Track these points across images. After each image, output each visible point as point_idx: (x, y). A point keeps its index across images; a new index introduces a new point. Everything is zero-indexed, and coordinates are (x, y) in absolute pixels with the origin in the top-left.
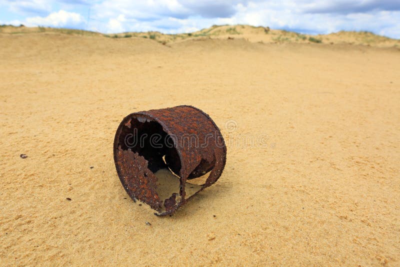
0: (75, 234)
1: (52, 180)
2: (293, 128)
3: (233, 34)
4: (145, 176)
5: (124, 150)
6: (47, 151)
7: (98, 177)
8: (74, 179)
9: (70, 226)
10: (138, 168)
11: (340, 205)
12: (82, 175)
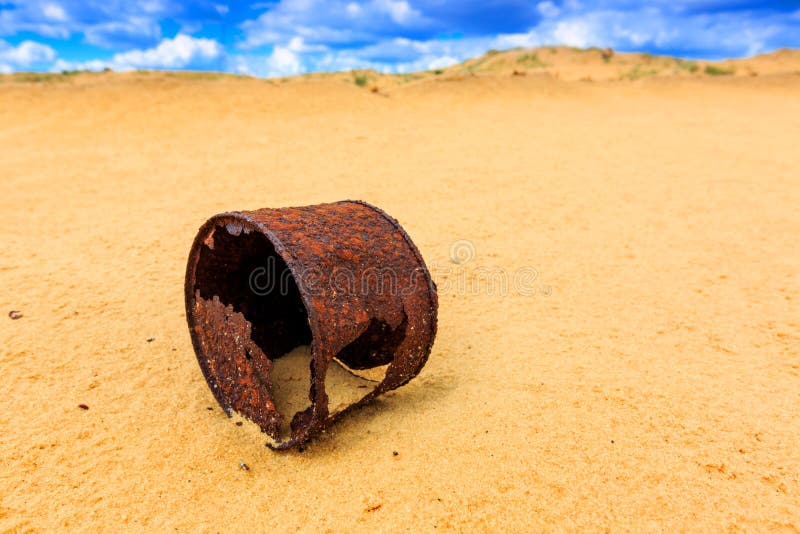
0: (75, 484)
1: (60, 364)
2: (631, 257)
3: (532, 66)
4: (248, 357)
5: (206, 299)
6: (65, 305)
7: (159, 360)
8: (108, 364)
9: (69, 466)
10: (232, 339)
11: (714, 438)
12: (126, 355)
